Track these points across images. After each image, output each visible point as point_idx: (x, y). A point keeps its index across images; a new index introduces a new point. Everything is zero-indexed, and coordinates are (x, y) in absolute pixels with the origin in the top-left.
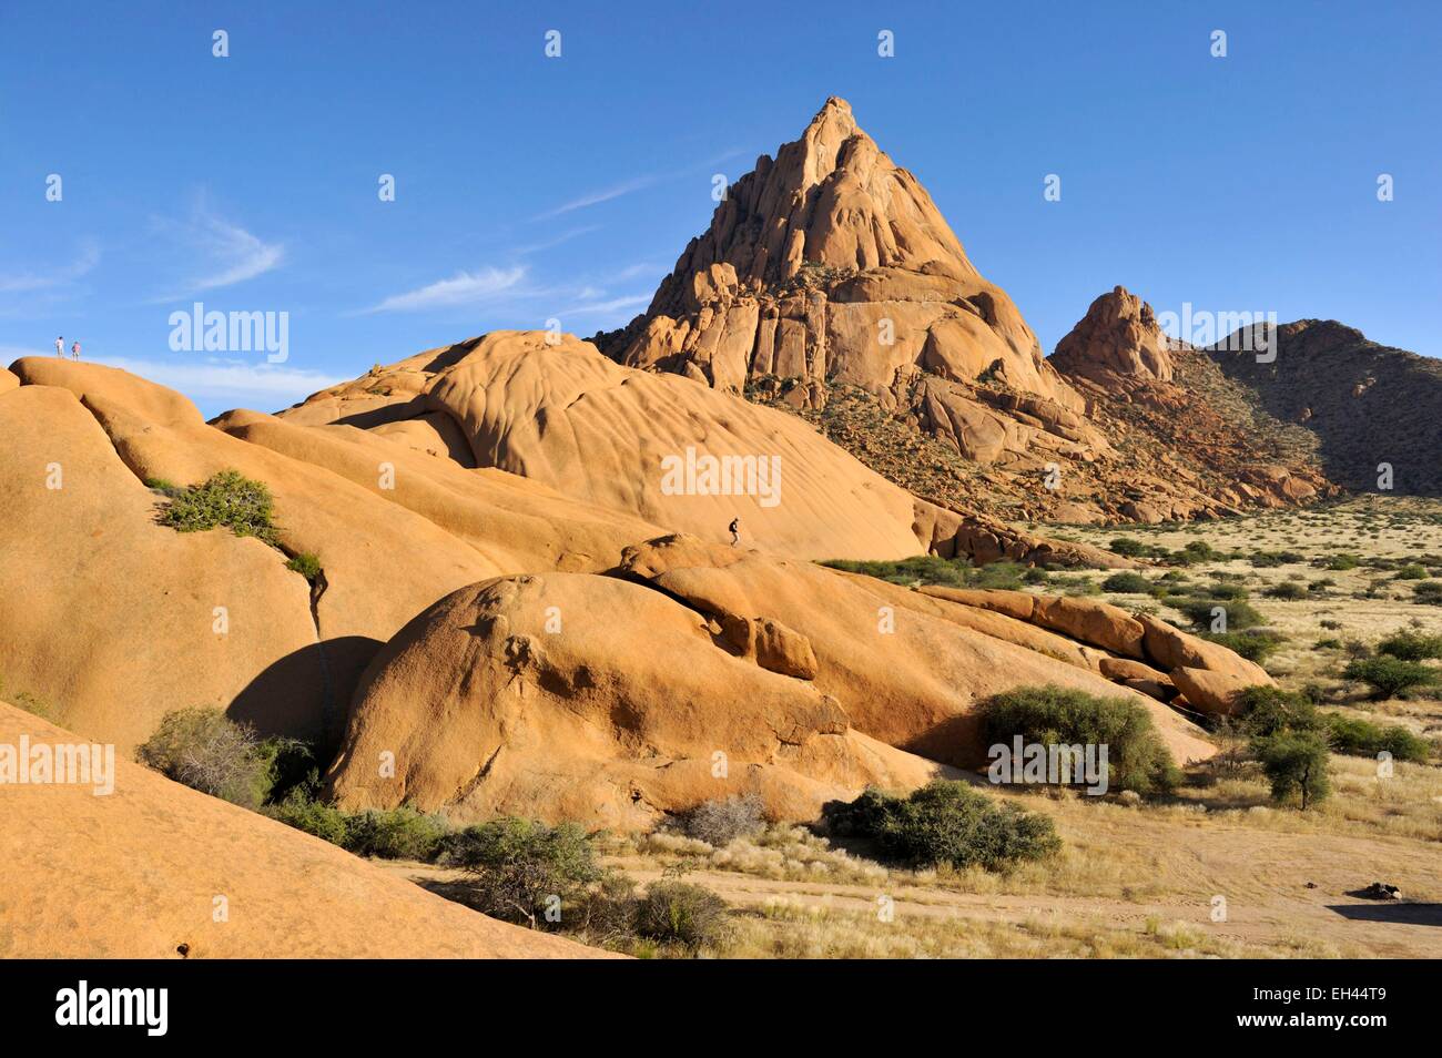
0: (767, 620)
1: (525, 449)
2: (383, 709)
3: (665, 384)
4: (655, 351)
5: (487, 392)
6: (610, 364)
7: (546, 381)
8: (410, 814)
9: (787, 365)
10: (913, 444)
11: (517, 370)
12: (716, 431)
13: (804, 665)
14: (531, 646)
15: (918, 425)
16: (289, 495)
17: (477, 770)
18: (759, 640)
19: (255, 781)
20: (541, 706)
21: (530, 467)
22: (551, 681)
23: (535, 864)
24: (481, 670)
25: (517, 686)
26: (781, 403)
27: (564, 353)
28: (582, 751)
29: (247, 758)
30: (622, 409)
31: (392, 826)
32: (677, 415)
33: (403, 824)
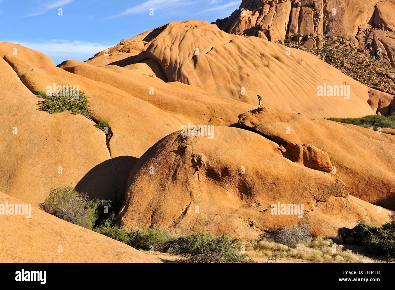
0: (308, 146)
1: (189, 74)
2: (140, 186)
3: (249, 41)
4: (243, 26)
5: (171, 49)
6: (223, 33)
7: (196, 43)
8: (154, 231)
9: (305, 29)
10: (367, 63)
11: (183, 39)
12: (273, 61)
13: (326, 165)
14: (202, 158)
15: (370, 53)
16: (94, 96)
17: (181, 212)
18: (305, 154)
19: (89, 218)
20: (207, 185)
21: (191, 81)
22: (211, 174)
23: (212, 254)
24: (181, 169)
25: (197, 176)
26: (302, 47)
27: (203, 29)
28: (226, 204)
29: (85, 208)
30: (230, 54)
31: (148, 237)
32: (255, 55)
33: (152, 235)
